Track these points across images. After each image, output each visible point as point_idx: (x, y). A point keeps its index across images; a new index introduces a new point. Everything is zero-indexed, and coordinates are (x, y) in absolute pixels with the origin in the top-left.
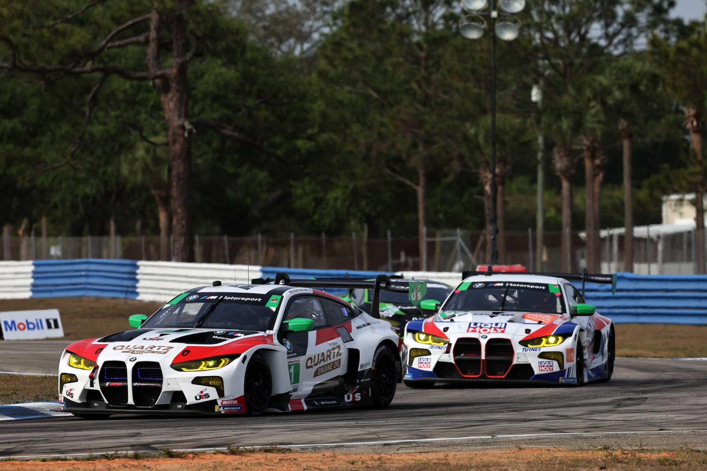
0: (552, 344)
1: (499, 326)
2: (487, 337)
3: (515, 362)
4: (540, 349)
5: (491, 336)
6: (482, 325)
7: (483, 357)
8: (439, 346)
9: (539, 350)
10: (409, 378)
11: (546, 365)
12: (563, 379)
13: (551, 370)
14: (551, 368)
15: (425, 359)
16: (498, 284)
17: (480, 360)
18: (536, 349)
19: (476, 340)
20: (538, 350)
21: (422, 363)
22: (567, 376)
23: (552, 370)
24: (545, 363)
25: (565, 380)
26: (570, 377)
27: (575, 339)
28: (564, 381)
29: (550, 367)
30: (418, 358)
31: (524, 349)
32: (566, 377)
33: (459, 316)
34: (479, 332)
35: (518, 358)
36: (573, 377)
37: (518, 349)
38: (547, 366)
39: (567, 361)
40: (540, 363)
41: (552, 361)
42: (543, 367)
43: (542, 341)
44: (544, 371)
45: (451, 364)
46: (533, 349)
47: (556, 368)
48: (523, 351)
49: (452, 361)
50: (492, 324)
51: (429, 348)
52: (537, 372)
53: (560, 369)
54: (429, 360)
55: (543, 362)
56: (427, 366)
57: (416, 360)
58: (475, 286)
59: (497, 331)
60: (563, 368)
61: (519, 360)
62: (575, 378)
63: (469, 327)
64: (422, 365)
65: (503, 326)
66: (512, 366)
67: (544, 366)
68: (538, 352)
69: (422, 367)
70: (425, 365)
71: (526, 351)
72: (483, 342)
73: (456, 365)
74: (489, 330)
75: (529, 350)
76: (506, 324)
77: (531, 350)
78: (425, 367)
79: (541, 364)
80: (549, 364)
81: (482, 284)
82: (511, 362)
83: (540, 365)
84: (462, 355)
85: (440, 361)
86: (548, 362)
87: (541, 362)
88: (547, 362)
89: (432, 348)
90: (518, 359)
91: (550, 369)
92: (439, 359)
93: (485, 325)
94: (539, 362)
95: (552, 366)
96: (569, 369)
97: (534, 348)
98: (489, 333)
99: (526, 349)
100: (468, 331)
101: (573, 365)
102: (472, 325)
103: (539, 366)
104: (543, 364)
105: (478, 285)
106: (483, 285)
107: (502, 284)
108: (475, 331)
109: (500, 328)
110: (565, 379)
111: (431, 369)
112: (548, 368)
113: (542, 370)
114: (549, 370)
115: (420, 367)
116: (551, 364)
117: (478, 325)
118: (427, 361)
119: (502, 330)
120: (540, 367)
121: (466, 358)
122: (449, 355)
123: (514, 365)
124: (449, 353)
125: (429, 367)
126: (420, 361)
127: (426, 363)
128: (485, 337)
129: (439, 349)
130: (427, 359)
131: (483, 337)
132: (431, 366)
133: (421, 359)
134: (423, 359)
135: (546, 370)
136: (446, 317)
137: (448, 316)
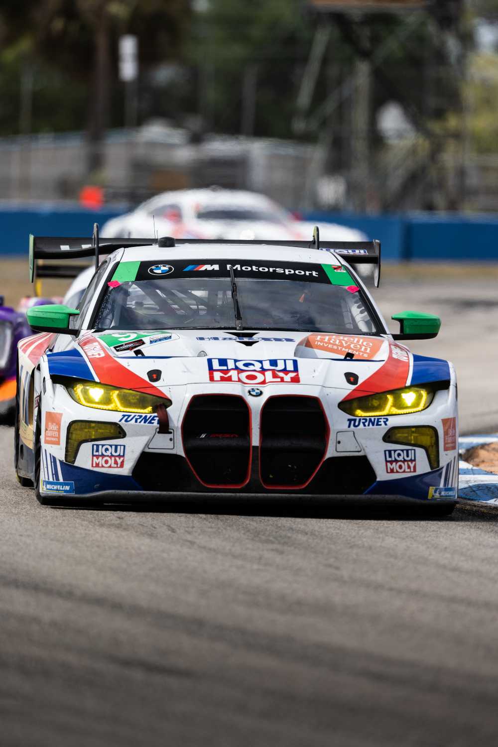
0: (412, 407)
1: (281, 366)
2: (261, 393)
3: (331, 452)
4: (386, 420)
5: (273, 389)
6: (240, 365)
7: (256, 441)
8: (144, 415)
9: (386, 424)
10: (66, 491)
12: (435, 492)
13: (412, 470)
14: (412, 465)
15: (111, 446)
16: (209, 267)
17: (247, 448)
18: (378, 421)
19: (238, 401)
20: (382, 423)
21: (103, 456)
22: (445, 483)
23: (415, 471)
24: (399, 455)
25: (440, 493)
26: (450, 486)
28: (437, 495)
29: (410, 463)
30: (90, 444)
31: (350, 420)
32: (442, 485)
33: (151, 342)
34: (239, 380)
35: (339, 442)
36: (453, 485)
37: (337, 420)
38: (405, 461)
39: (446, 449)
40: (387, 452)
41: (414, 448)
42: (394, 464)
43: (386, 399)
44: (397, 472)
45: (180, 457)
46: (370, 420)
47: (423, 466)
48: (349, 426)
49: (180, 450)
50: (261, 362)
51: (120, 421)
52: (382, 474)
53: (431, 467)
54: (120, 451)
55: (395, 451)
56: (116, 462)
57: (86, 449)
58: (153, 272)
59: (282, 380)
60: (438, 466)
61: (340, 447)
62: (455, 489)
63: (211, 369)
64: (101, 461)
65: (290, 367)
66: (324, 462)
67: (396, 461)
68: (383, 429)
69: (103, 466)
70: (111, 462)
71: (354, 426)
72: (256, 404)
73: (187, 460)
74: (260, 378)
75: (361, 424)
76: (295, 362)
77: (367, 424)
78: (110, 467)
79: (390, 456)
80: (408, 456)
81: (168, 266)
82: (324, 452)
83: (388, 459)
84: (203, 436)
85: (147, 450)
86: (405, 452)
87: (390, 451)
88: (403, 451)
89: (126, 421)
90: (338, 445)
91: (409, 467)
92: (147, 445)
93: (246, 365)
94: (385, 451)
95: (415, 460)
96: (448, 465)
97: (373, 419)
98: (264, 382)
99: (355, 420)
100: (211, 379)
101: (455, 457)
102: (216, 365)
103: (387, 461)
104: (394, 456)
105: (158, 268)
106: (170, 269)
107: (216, 267)
108: (229, 379)
109: (285, 371)
110: (441, 490)
111: (126, 470)
113: (392, 471)
114: (407, 470)
115: (97, 465)
116: (411, 454)
117: (231, 365)
118: (117, 451)
119: (292, 375)
120: (389, 464)
121: (213, 443)
122: (171, 436)
123: (330, 459)
124: (171, 433)
125: (122, 465)
126: (97, 451)
127: (112, 456)
128: (256, 393)
129: (145, 422)
130: (116, 446)
131: (252, 393)
132: (125, 463)
133: (98, 446)
134: (103, 446)
135: (402, 470)
136: (122, 345)
137: (126, 344)
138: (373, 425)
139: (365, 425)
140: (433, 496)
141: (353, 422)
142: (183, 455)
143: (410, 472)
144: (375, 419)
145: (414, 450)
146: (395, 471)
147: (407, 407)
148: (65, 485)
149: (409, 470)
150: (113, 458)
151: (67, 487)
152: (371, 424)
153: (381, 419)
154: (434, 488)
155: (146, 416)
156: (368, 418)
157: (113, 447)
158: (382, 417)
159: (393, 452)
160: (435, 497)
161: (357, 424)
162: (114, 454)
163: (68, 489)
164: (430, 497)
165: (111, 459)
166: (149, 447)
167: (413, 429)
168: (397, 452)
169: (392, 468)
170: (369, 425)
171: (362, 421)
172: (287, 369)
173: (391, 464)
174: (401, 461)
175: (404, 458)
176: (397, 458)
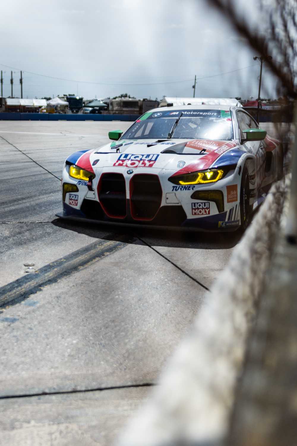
0: (210, 179)
1: (150, 158)
2: (132, 172)
3: (163, 204)
4: (194, 187)
5: (137, 171)
6: (133, 157)
7: (128, 197)
9: (193, 189)
11: (201, 207)
12: (222, 224)
13: (207, 213)
14: (207, 211)
15: (74, 195)
16: (174, 113)
17: (125, 200)
18: (189, 187)
19: (120, 176)
20: (191, 189)
21: (72, 199)
22: (229, 219)
23: (209, 213)
24: (200, 205)
26: (233, 220)
27: (239, 174)
29: (206, 210)
30: (69, 193)
31: (174, 187)
32: (226, 220)
34: (127, 165)
35: (167, 198)
36: (236, 219)
37: (167, 187)
38: (203, 208)
39: (228, 202)
41: (209, 202)
42: (197, 210)
43: (198, 176)
44: (198, 214)
45: (96, 202)
46: (185, 187)
47: (214, 211)
48: (173, 190)
49: (97, 199)
50: (143, 156)
51: (77, 184)
52: (190, 216)
53: (219, 211)
54: (77, 197)
55: (198, 203)
56: (76, 203)
57: (68, 196)
58: (154, 116)
59: (145, 165)
60: (224, 210)
61: (168, 201)
62: (238, 221)
63: (119, 159)
64: (71, 201)
65: (154, 158)
66: (160, 208)
67: (198, 209)
68: (191, 192)
69: (72, 204)
70: (74, 202)
72: (128, 177)
73: (101, 204)
74: (137, 164)
75: (180, 189)
76: (158, 155)
77: (182, 189)
78: (74, 205)
79: (195, 206)
80: (205, 206)
81: (161, 113)
82: (160, 203)
83: (194, 207)
84: (108, 193)
86: (203, 204)
87: (195, 204)
88: (202, 203)
89: (79, 184)
90: (167, 200)
91: (205, 212)
92: (86, 196)
93: (135, 157)
94: (192, 203)
95: (209, 208)
96: (231, 210)
98: (136, 167)
99: (176, 187)
100: (114, 165)
101: (237, 206)
102: (122, 158)
103: (192, 209)
104: (197, 206)
105: (157, 114)
106: (161, 114)
107: (177, 113)
108: (122, 165)
109: (150, 161)
110: (226, 223)
111: (78, 207)
112: (203, 211)
113: (195, 214)
114: (204, 213)
115: (70, 203)
116: (207, 205)
117: (129, 157)
118: (75, 198)
119: (152, 163)
120: (194, 211)
121: (110, 197)
122: (93, 192)
123: (162, 207)
125: (77, 205)
126: (71, 197)
127: (74, 200)
128: (130, 172)
129: (85, 185)
130: (76, 195)
131: (129, 172)
132: (78, 204)
133: (71, 194)
134: (72, 195)
135: (201, 213)
137: (117, 146)
138: (186, 190)
140: (221, 226)
141: (175, 188)
142: (98, 200)
143: (206, 214)
144: (187, 186)
145: (209, 203)
146: (197, 214)
149: (205, 213)
152: (185, 189)
153: (191, 186)
154: (222, 222)
155: (86, 182)
156: (184, 186)
158: (192, 185)
159: (196, 204)
160: (223, 226)
161: (177, 189)
164: (219, 226)
166: (87, 197)
167: (210, 192)
168: (198, 204)
169: (195, 212)
170: (183, 190)
171: (180, 187)
172: (152, 159)
173: (195, 210)
174: (201, 209)
175: (202, 207)
176: (199, 207)
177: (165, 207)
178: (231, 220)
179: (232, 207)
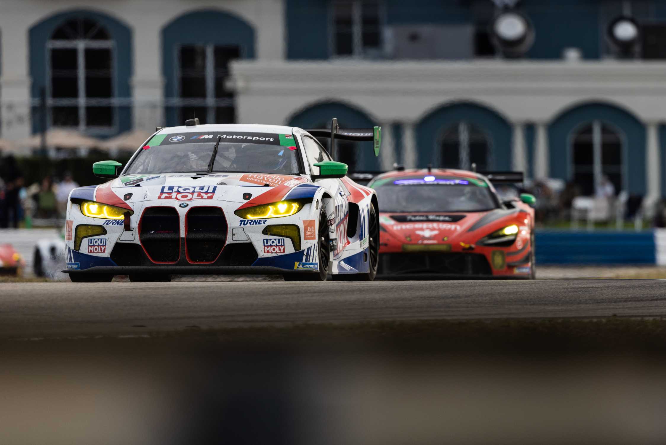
0: (283, 213)
1: (205, 190)
2: (187, 205)
3: (229, 241)
4: (266, 221)
5: (193, 204)
6: (181, 190)
7: (183, 234)
8: (118, 220)
9: (264, 223)
10: (76, 268)
11: (274, 244)
12: (299, 265)
13: (282, 251)
14: (282, 249)
15: (98, 239)
16: (206, 137)
17: (178, 240)
19: (172, 210)
20: (262, 223)
21: (94, 246)
22: (306, 260)
23: (284, 252)
24: (273, 242)
25: (303, 266)
26: (311, 261)
27: (317, 209)
28: (301, 267)
29: (280, 247)
30: (87, 239)
31: (241, 221)
32: (304, 261)
33: (147, 179)
34: (177, 198)
35: (234, 235)
36: (314, 262)
37: (233, 221)
38: (277, 246)
39: (306, 239)
40: (265, 241)
41: (283, 238)
42: (270, 248)
43: (268, 208)
44: (272, 252)
45: (138, 245)
46: (255, 221)
47: (289, 249)
48: (241, 225)
49: (138, 241)
50: (194, 188)
51: (104, 224)
52: (261, 253)
53: (296, 250)
54: (104, 241)
55: (270, 240)
56: (101, 249)
57: (85, 242)
58: (172, 140)
59: (202, 197)
60: (301, 249)
61: (235, 238)
62: (316, 264)
63: (162, 192)
64: (93, 249)
65: (211, 190)
66: (225, 247)
67: (271, 246)
68: (263, 226)
69: (94, 252)
70: (99, 249)
71: (244, 224)
72: (182, 212)
73: (142, 246)
74: (190, 196)
75: (249, 223)
76: (215, 187)
77: (252, 223)
78: (98, 252)
79: (267, 243)
80: (279, 243)
81: (182, 136)
82: (225, 241)
83: (266, 245)
84: (152, 232)
85: (119, 241)
86: (277, 240)
87: (267, 240)
88: (275, 240)
89: (107, 224)
91: (280, 249)
92: (119, 238)
93: (184, 190)
94: (264, 240)
95: (284, 245)
96: (308, 249)
97: (256, 220)
98: (191, 199)
99: (245, 221)
100: (159, 198)
101: (315, 244)
102: (166, 190)
105: (176, 137)
106: (183, 138)
107: (211, 136)
108: (170, 198)
109: (207, 193)
110: (304, 264)
111: (107, 254)
112: (277, 249)
113: (268, 252)
114: (278, 251)
115: (91, 252)
116: (281, 242)
117: (175, 189)
119: (210, 195)
120: (266, 248)
121: (157, 236)
122: (132, 232)
123: (228, 245)
124: (132, 230)
125: (104, 251)
126: (91, 243)
127: (99, 245)
128: (184, 205)
129: (117, 225)
130: (101, 239)
131: (183, 206)
132: (106, 249)
133: (91, 240)
134: (94, 239)
135: (275, 251)
136: (130, 182)
137: (132, 181)
138: (256, 224)
139: (250, 224)
140: (298, 267)
141: (243, 222)
142: (139, 243)
143: (281, 252)
144: (258, 220)
145: (284, 239)
146: (270, 252)
147: (280, 214)
148: (75, 265)
149: (280, 251)
150: (99, 247)
151: (76, 266)
152: (254, 223)
153: (262, 220)
154: (298, 262)
155: (119, 221)
156: (253, 220)
157: (100, 240)
158: (263, 219)
159: (269, 240)
161: (245, 223)
162: (100, 244)
163: (77, 267)
164: (295, 268)
165: (98, 247)
166: (120, 239)
167: (284, 227)
168: (272, 240)
169: (268, 250)
170: (253, 224)
171: (249, 221)
172: (209, 191)
173: (268, 248)
174: (274, 246)
175: (276, 244)
176: (271, 244)
177: (230, 245)
178: (309, 261)
179: (310, 246)
